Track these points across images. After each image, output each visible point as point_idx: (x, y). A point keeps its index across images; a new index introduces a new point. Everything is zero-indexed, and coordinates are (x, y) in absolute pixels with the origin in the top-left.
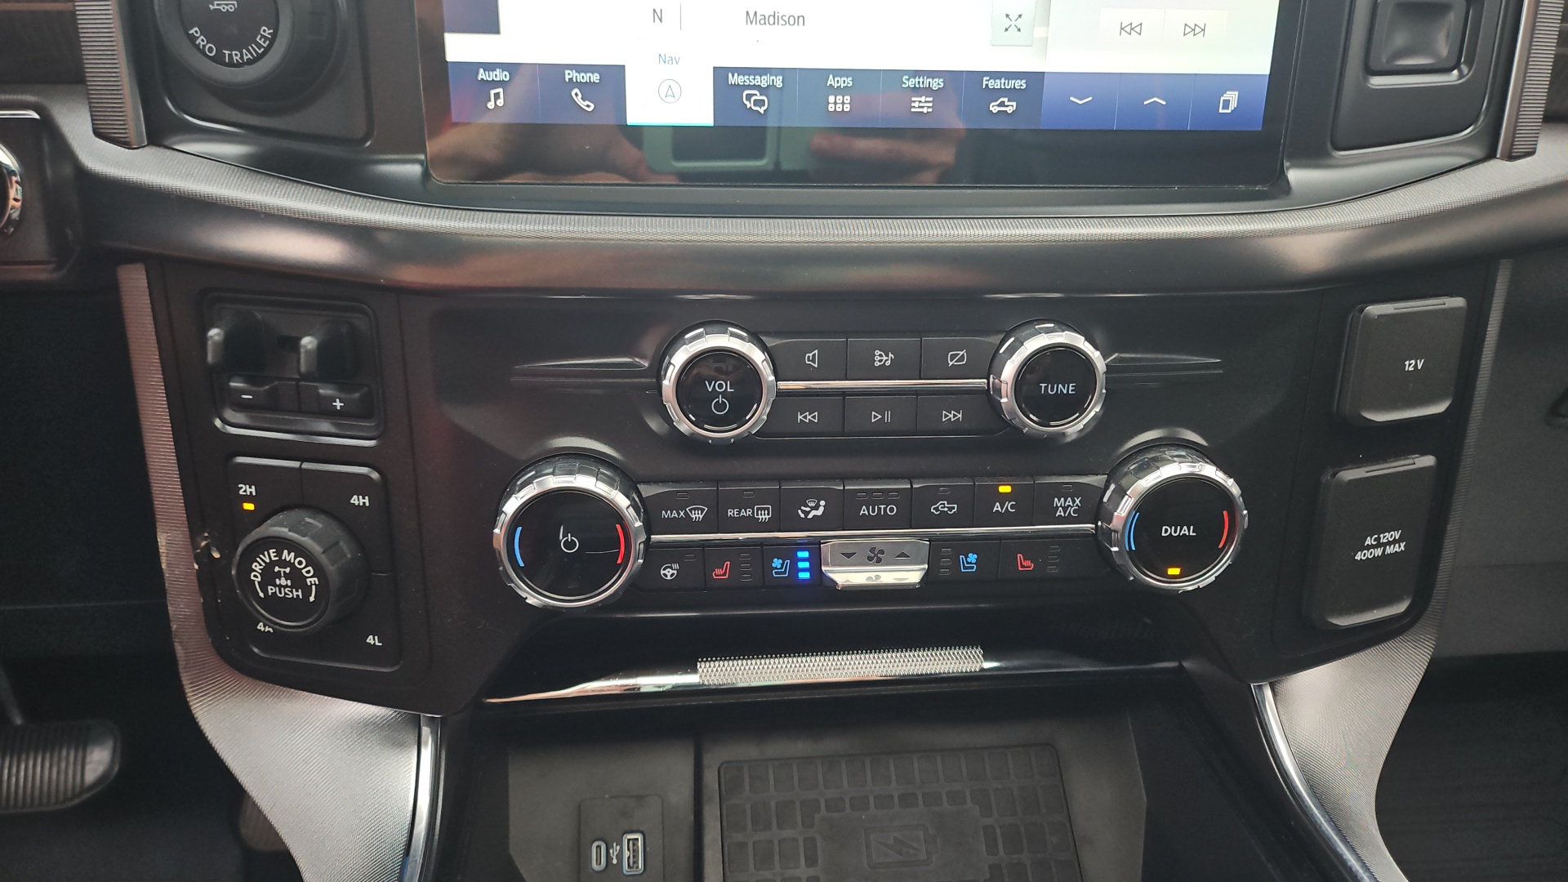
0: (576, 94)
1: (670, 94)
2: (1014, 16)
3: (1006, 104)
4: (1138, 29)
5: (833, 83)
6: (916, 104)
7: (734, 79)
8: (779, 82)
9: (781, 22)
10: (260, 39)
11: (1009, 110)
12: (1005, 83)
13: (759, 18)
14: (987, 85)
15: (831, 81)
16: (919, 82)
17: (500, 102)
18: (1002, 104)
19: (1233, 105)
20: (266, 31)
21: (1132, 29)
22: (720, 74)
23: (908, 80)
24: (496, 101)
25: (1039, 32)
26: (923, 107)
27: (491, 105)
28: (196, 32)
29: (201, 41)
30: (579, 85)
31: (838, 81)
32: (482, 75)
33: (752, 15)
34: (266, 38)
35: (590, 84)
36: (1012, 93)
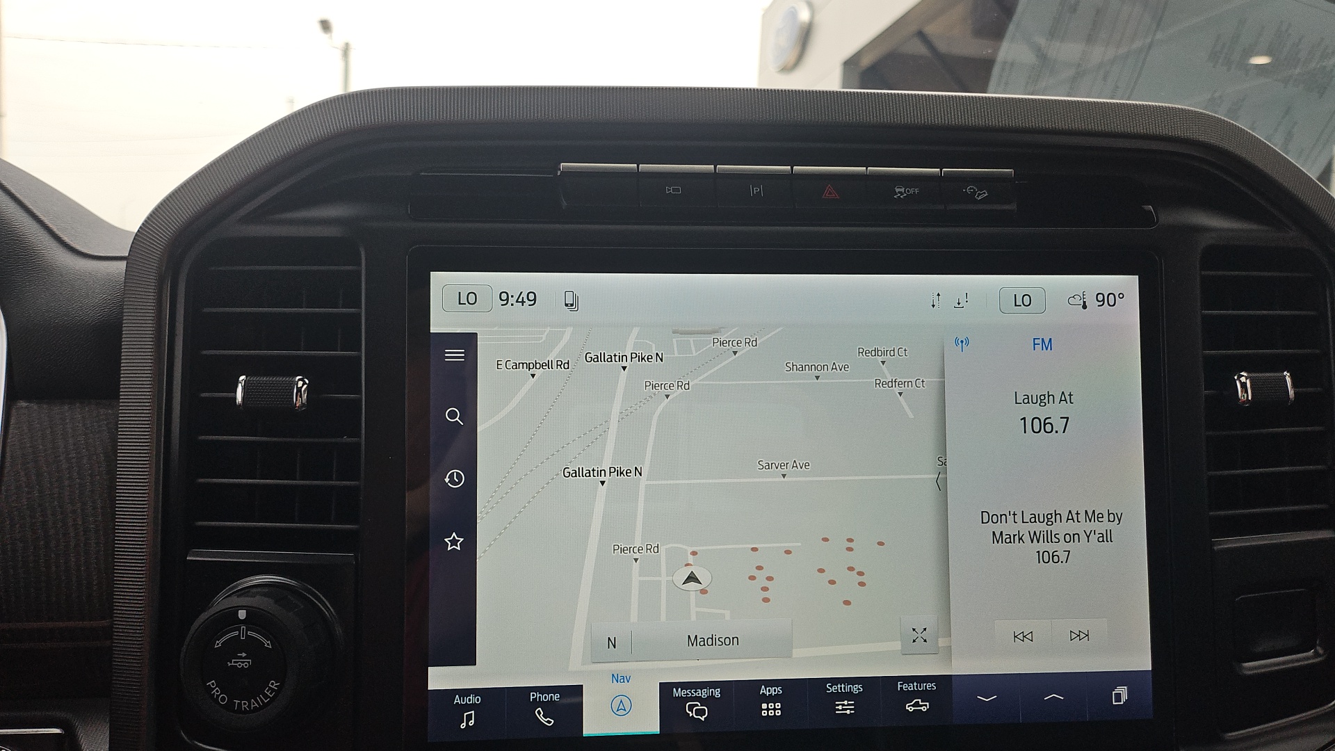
0: (539, 713)
1: (621, 709)
2: (919, 630)
3: (921, 703)
4: (1030, 636)
5: (765, 692)
6: (840, 707)
7: (678, 693)
8: (717, 693)
9: (718, 642)
10: (267, 691)
11: (924, 709)
12: (917, 686)
13: (699, 640)
14: (901, 688)
15: (764, 690)
16: (841, 688)
17: (472, 723)
18: (917, 704)
19: (1124, 697)
20: (274, 685)
21: (1024, 637)
22: (666, 689)
23: (831, 687)
24: (468, 721)
25: (942, 642)
26: (846, 709)
27: (463, 726)
28: (213, 684)
29: (216, 691)
30: (541, 704)
31: (769, 690)
32: (457, 700)
33: (693, 638)
34: (273, 690)
35: (551, 702)
36: (924, 695)
